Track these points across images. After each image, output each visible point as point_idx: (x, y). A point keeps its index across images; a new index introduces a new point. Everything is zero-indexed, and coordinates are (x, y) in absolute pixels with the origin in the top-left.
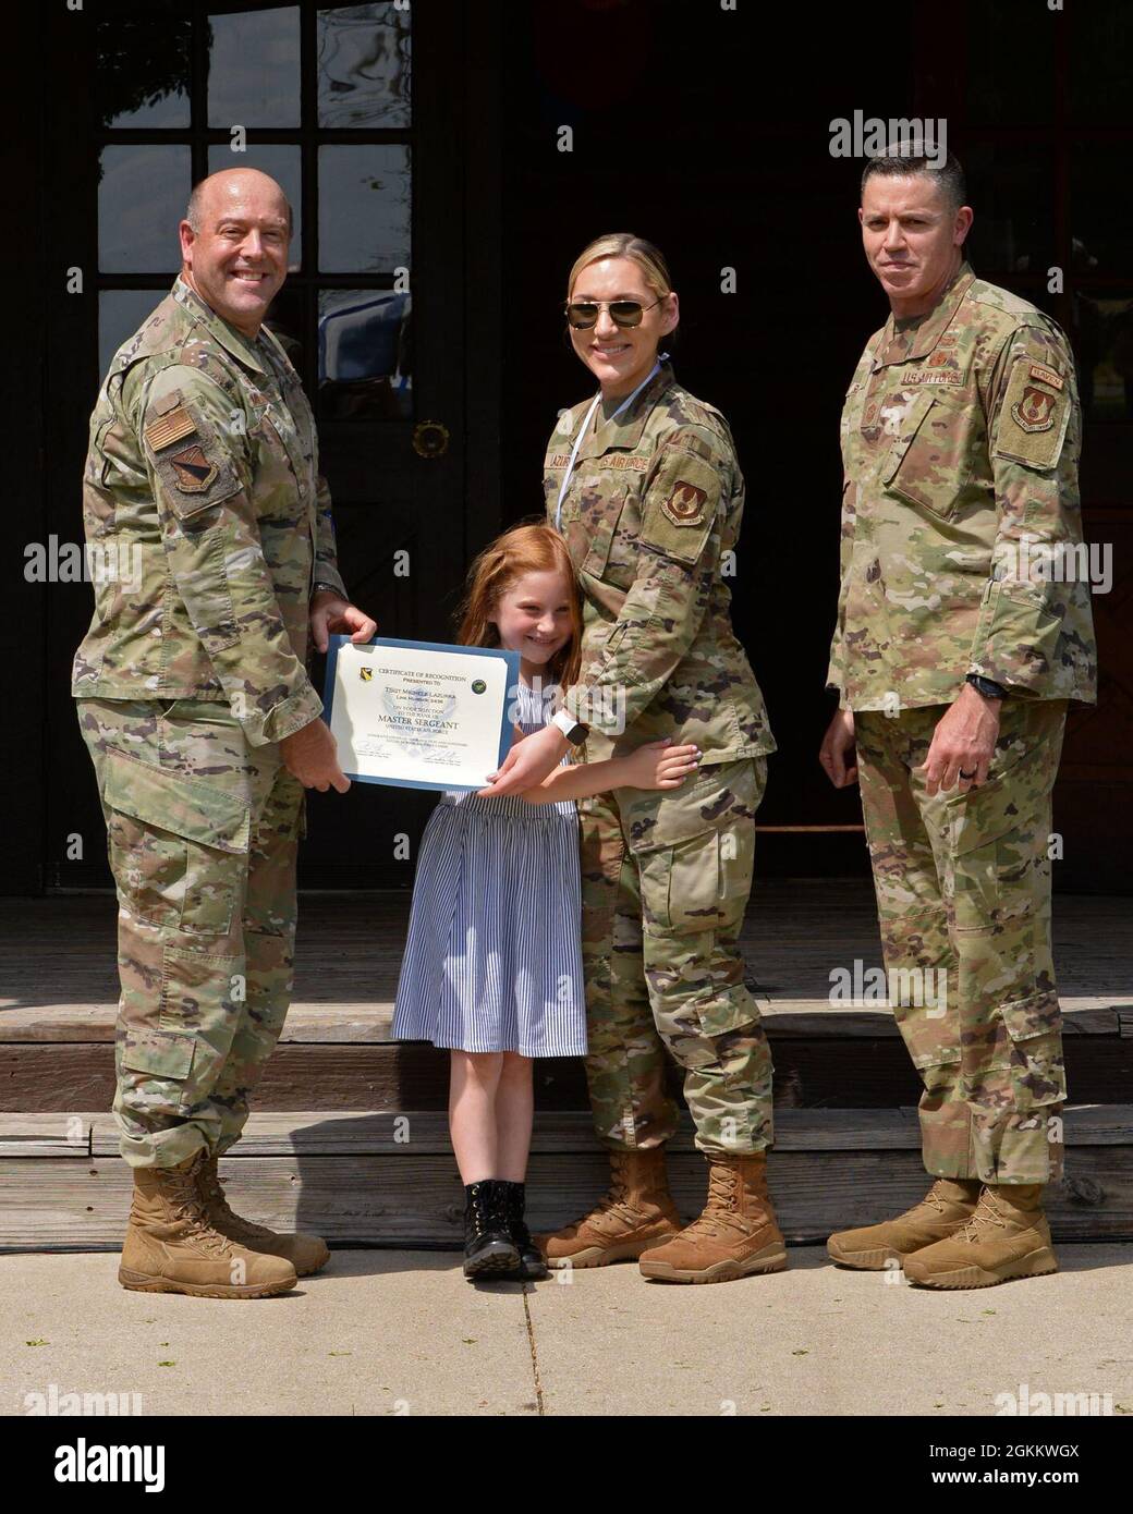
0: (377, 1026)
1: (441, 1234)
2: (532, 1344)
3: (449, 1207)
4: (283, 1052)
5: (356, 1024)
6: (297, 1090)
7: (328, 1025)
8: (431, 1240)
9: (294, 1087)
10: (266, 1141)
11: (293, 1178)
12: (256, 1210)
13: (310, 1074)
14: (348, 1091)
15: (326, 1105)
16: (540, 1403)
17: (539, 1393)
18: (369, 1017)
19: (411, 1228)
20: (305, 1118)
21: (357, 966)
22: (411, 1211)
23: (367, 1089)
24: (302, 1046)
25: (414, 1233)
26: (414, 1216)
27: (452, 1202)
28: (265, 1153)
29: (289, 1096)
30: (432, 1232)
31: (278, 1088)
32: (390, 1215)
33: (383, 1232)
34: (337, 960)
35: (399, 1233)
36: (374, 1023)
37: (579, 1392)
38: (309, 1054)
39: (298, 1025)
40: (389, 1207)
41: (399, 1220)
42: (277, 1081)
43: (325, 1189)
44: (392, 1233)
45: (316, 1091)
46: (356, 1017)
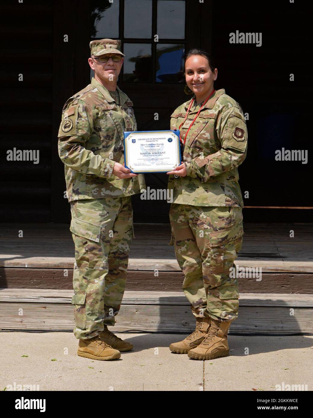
0: (164, 266)
1: (180, 329)
2: (204, 364)
3: (183, 321)
4: (134, 273)
5: (157, 265)
6: (138, 285)
7: (149, 265)
8: (178, 331)
9: (138, 284)
10: (128, 300)
11: (136, 311)
12: (125, 321)
13: (143, 279)
14: (154, 285)
15: (148, 289)
16: (204, 383)
17: (204, 380)
18: (162, 263)
19: (172, 327)
20: (141, 293)
21: (161, 247)
22: (172, 322)
23: (160, 285)
24: (141, 271)
25: (172, 329)
26: (172, 324)
27: (184, 320)
28: (128, 303)
29: (137, 286)
30: (178, 329)
31: (133, 284)
32: (165, 323)
33: (163, 328)
34: (155, 245)
35: (168, 329)
36: (162, 265)
37: (216, 380)
38: (143, 274)
39: (140, 265)
40: (165, 321)
41: (168, 325)
42: (133, 281)
43: (146, 315)
44: (166, 328)
45: (144, 285)
46: (158, 263)
